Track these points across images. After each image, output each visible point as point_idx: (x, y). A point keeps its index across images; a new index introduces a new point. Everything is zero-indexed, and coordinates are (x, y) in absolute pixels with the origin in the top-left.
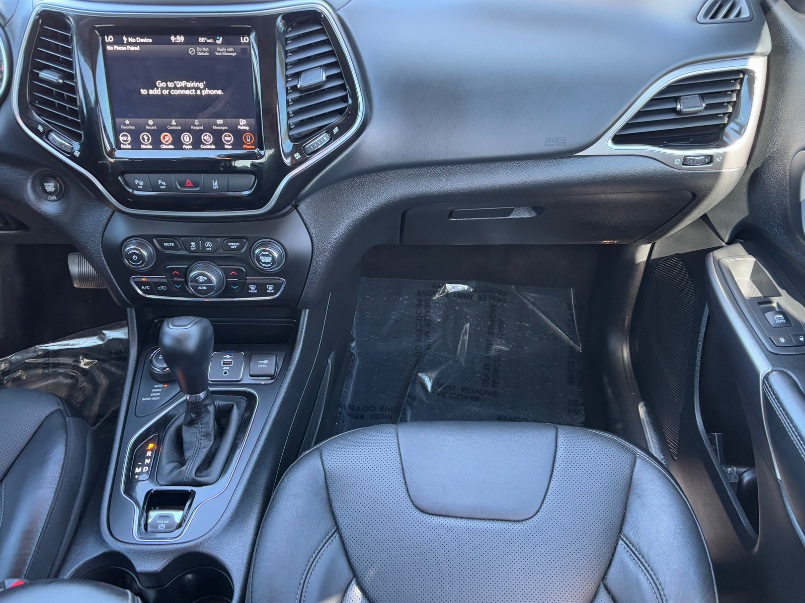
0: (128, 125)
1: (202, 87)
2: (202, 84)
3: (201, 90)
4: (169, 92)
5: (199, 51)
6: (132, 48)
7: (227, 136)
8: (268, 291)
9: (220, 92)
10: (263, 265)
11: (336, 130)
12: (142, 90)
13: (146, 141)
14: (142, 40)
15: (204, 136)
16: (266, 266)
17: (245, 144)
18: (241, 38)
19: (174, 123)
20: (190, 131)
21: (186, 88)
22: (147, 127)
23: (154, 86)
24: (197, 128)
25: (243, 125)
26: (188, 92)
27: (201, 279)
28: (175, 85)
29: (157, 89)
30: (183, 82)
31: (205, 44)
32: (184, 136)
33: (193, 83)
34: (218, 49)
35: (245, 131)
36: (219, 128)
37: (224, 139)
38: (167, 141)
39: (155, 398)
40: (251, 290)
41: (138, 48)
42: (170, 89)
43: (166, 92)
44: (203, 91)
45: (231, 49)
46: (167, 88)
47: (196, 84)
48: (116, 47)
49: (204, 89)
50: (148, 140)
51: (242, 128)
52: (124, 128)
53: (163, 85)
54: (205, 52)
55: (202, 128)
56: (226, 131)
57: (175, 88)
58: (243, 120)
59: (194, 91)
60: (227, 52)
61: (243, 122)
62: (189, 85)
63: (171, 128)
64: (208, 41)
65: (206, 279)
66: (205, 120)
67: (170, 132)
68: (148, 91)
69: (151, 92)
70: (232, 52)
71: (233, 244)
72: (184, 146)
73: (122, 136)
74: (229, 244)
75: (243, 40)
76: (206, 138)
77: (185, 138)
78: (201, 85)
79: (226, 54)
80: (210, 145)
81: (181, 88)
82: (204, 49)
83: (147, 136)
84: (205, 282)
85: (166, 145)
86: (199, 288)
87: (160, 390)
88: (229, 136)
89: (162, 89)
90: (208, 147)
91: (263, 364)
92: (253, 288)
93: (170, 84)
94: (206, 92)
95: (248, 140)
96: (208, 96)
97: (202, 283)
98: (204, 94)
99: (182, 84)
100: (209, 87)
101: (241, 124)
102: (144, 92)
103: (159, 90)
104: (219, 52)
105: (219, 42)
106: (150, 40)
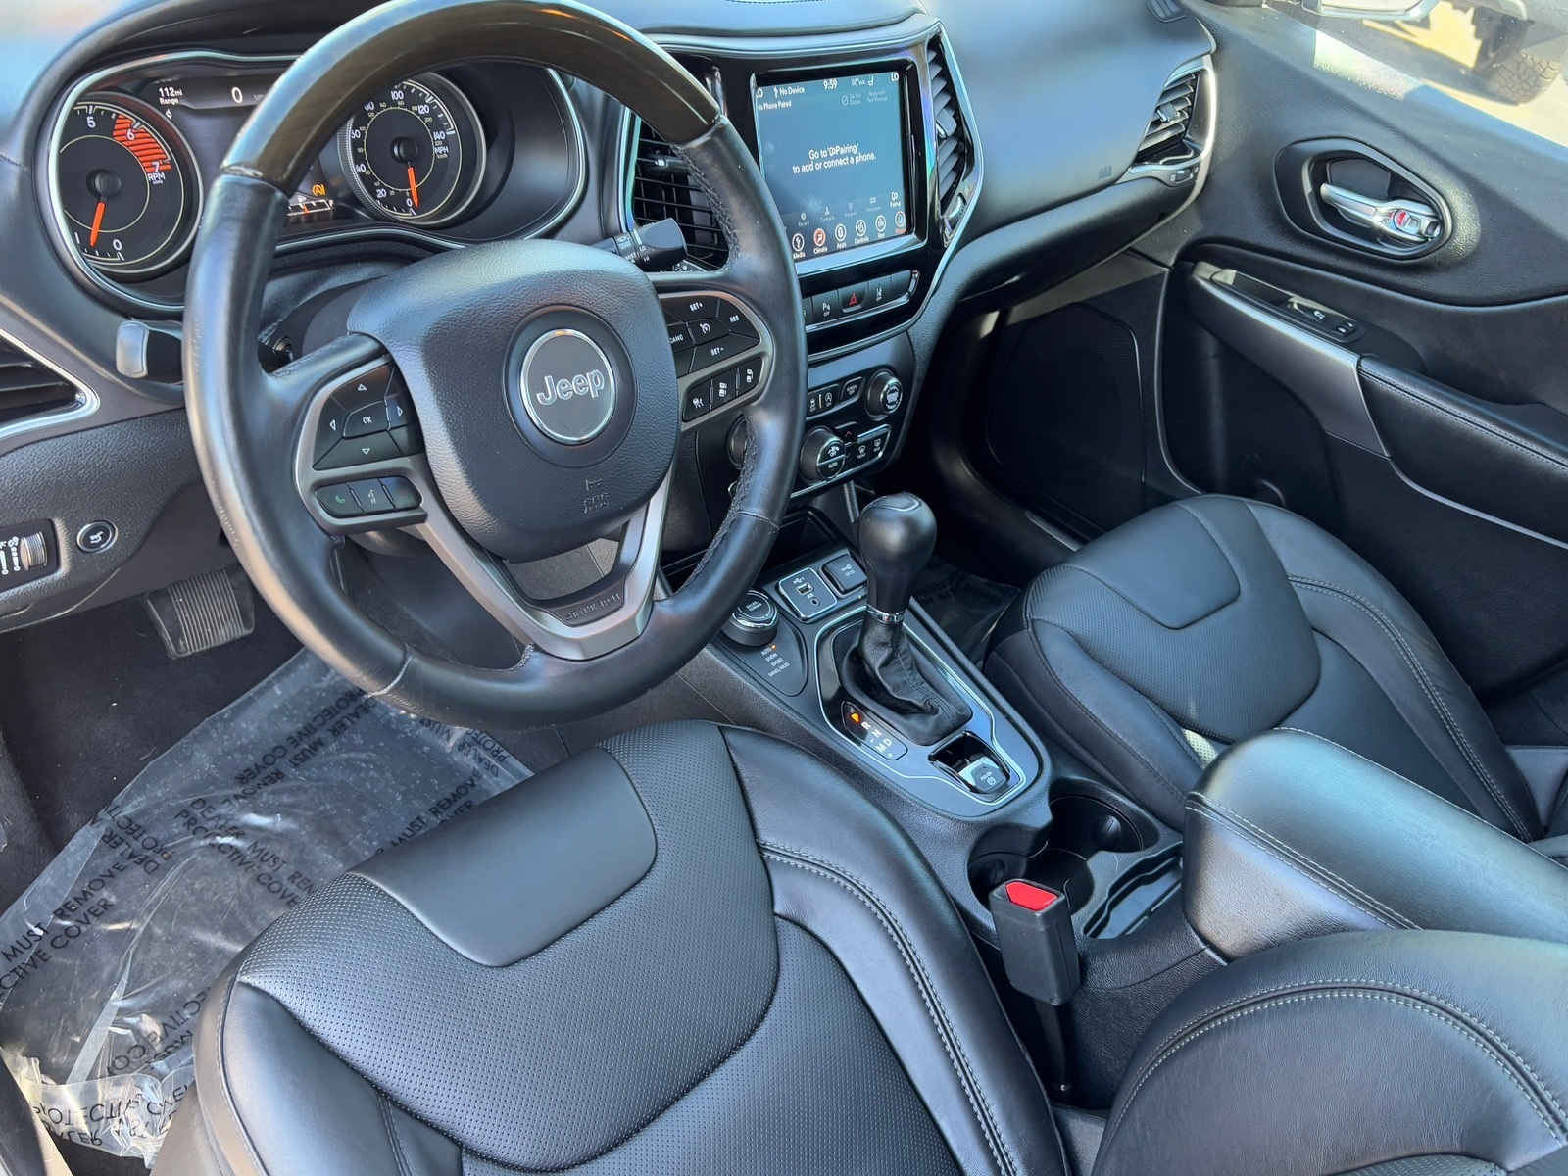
1: (855, 151)
2: (855, 147)
3: (854, 156)
4: (823, 165)
5: (852, 99)
6: (784, 105)
8: (875, 450)
9: (872, 156)
12: (794, 168)
13: (799, 246)
14: (793, 91)
15: (858, 225)
16: (891, 407)
17: (897, 228)
18: (892, 74)
19: (827, 213)
20: (844, 220)
21: (839, 156)
22: (800, 225)
23: (806, 160)
24: (851, 214)
25: (895, 201)
26: (841, 162)
27: (834, 450)
28: (829, 153)
30: (837, 147)
31: (858, 87)
32: (838, 229)
33: (846, 148)
34: (871, 94)
35: (897, 209)
36: (873, 209)
37: (877, 225)
38: (820, 242)
39: (782, 667)
40: (859, 453)
41: (790, 104)
42: (824, 160)
43: (819, 166)
44: (857, 157)
45: (883, 92)
46: (821, 159)
47: (849, 149)
48: (766, 105)
49: (857, 154)
50: (801, 244)
51: (893, 205)
53: (817, 155)
54: (857, 99)
55: (855, 213)
56: (879, 213)
57: (829, 158)
59: (847, 159)
60: (879, 96)
61: (894, 196)
62: (842, 151)
63: (825, 220)
64: (861, 83)
65: (838, 448)
66: (858, 201)
67: (824, 226)
68: (801, 168)
69: (804, 169)
70: (883, 96)
72: (837, 246)
74: (848, 389)
75: (893, 78)
76: (860, 227)
77: (839, 232)
78: (854, 149)
79: (877, 100)
80: (864, 236)
81: (835, 157)
82: (857, 96)
83: (800, 238)
84: (837, 453)
85: (819, 247)
86: (830, 466)
87: (775, 655)
88: (882, 219)
89: (815, 161)
90: (862, 240)
91: (848, 571)
92: (862, 451)
93: (824, 153)
94: (860, 158)
95: (899, 222)
96: (861, 164)
97: (834, 456)
98: (857, 161)
99: (835, 150)
100: (862, 150)
101: (893, 199)
102: (796, 170)
103: (812, 165)
104: (871, 97)
105: (871, 83)
106: (803, 89)
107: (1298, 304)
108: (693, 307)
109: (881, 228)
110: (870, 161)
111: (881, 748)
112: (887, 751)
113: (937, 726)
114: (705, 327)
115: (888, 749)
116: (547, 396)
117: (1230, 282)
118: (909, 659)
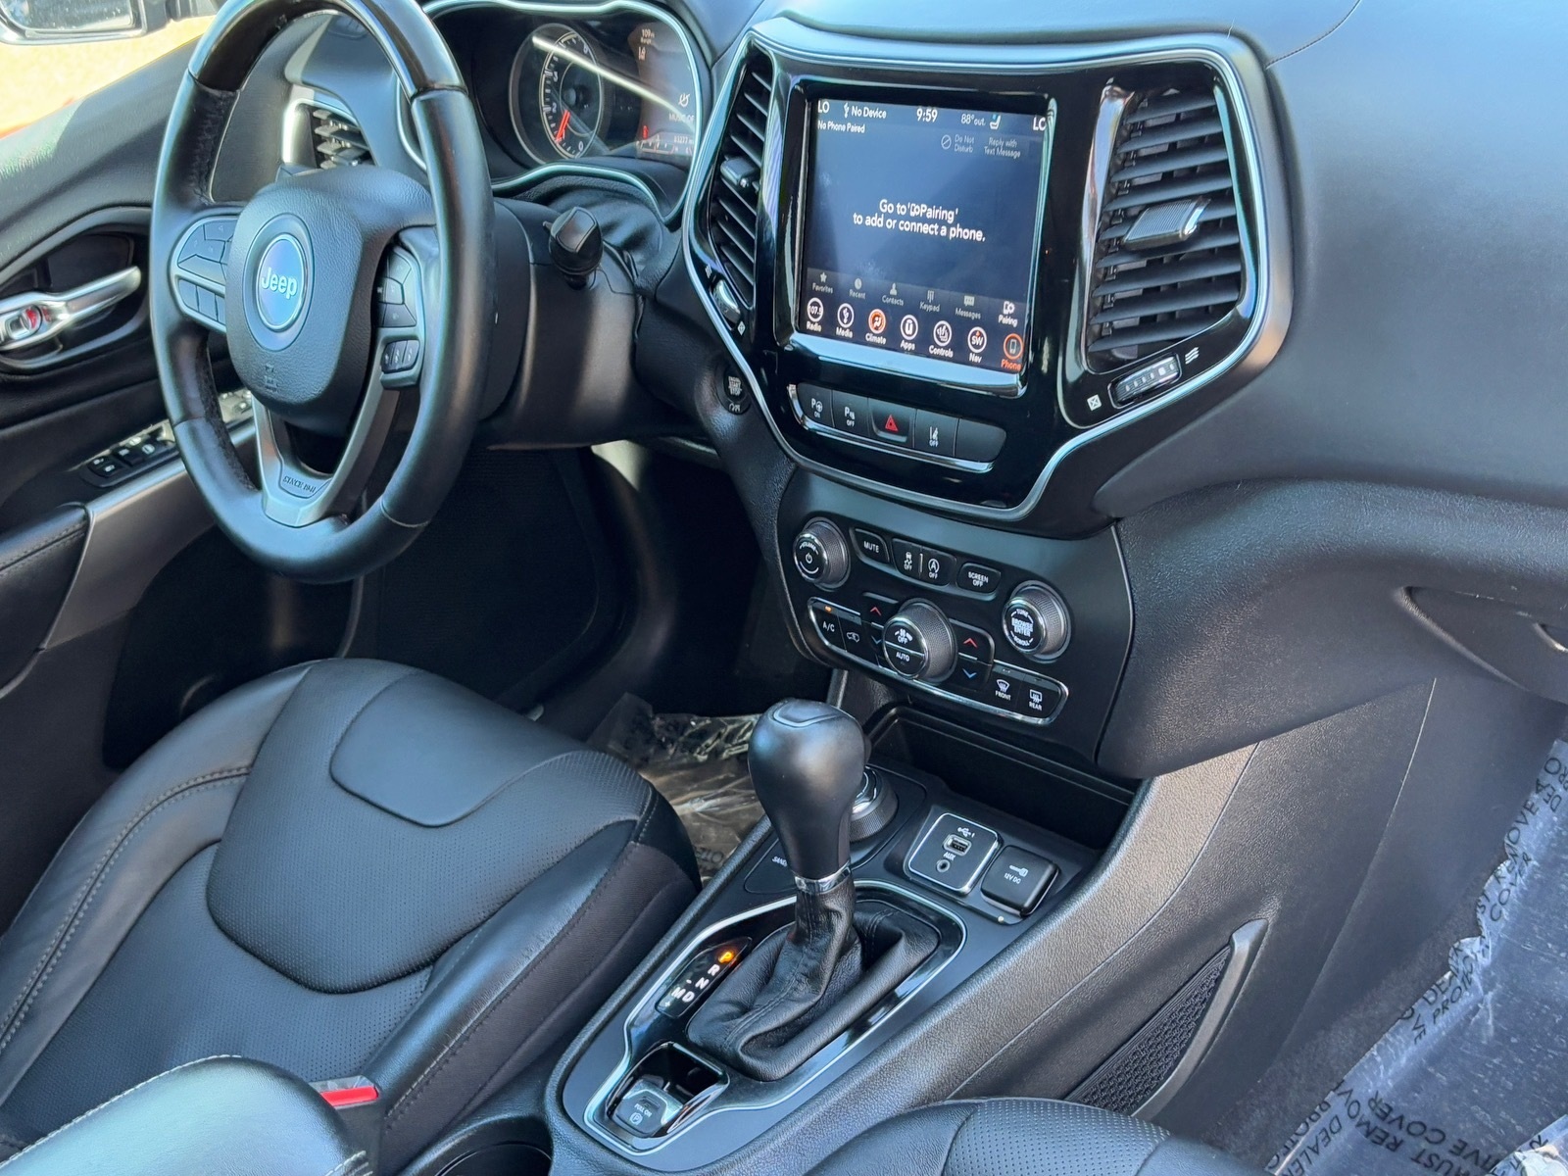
0: (823, 284)
1: (951, 220)
2: (953, 213)
3: (949, 226)
4: (897, 224)
5: (958, 143)
6: (854, 129)
7: (978, 334)
8: (1031, 704)
9: (979, 236)
10: (1016, 638)
11: (1192, 355)
12: (855, 216)
13: (845, 321)
14: (871, 113)
15: (938, 327)
16: (1020, 642)
17: (1006, 358)
18: (1035, 119)
19: (893, 292)
20: (916, 312)
21: (923, 219)
22: (851, 293)
23: (873, 210)
24: (930, 308)
25: (1009, 315)
26: (926, 229)
27: (904, 636)
28: (908, 211)
29: (879, 216)
30: (922, 206)
31: (971, 128)
32: (905, 321)
33: (937, 211)
34: (991, 141)
35: (1009, 329)
36: (966, 314)
37: (971, 340)
38: (877, 328)
40: (999, 690)
41: (861, 129)
42: (899, 218)
43: (891, 224)
44: (952, 229)
45: (1013, 143)
46: (894, 216)
47: (942, 213)
48: (831, 124)
49: (954, 225)
50: (849, 319)
51: (1006, 321)
52: (818, 288)
53: (888, 208)
54: (967, 145)
55: (936, 309)
56: (976, 323)
57: (908, 218)
58: (1012, 305)
59: (936, 227)
60: (1005, 148)
61: (1009, 307)
62: (931, 214)
63: (888, 301)
64: (977, 122)
65: (910, 638)
66: (946, 294)
67: (884, 307)
68: (865, 219)
69: (869, 221)
70: (1014, 149)
71: (977, 576)
72: (903, 344)
73: (811, 305)
74: (971, 575)
75: (1037, 125)
76: (941, 331)
77: (907, 325)
78: (950, 216)
79: (1003, 153)
80: (946, 348)
81: (917, 219)
82: (968, 140)
83: (849, 311)
84: (909, 645)
85: (874, 335)
88: (981, 335)
89: (887, 216)
90: (942, 352)
91: (1016, 874)
92: (1004, 688)
93: (901, 209)
94: (957, 232)
95: (1011, 351)
96: (958, 240)
97: (902, 644)
98: (952, 235)
99: (921, 210)
100: (963, 221)
101: (1005, 312)
102: (857, 219)
103: (882, 219)
104: (991, 147)
105: (995, 125)
106: (884, 114)
109: (977, 347)
110: (972, 242)
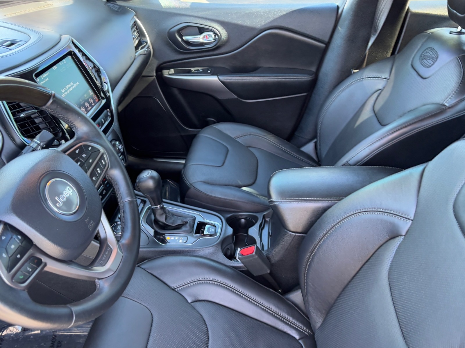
1: (73, 84)
5: (63, 69)
6: (46, 80)
9: (78, 83)
14: (46, 75)
17: (95, 100)
21: (70, 88)
23: (62, 93)
26: (71, 89)
31: (62, 65)
32: (82, 109)
34: (67, 65)
35: (93, 95)
41: (47, 79)
43: (66, 93)
44: (74, 85)
45: (70, 63)
46: (66, 91)
48: (42, 83)
53: (63, 91)
55: (83, 101)
57: (68, 90)
59: (72, 87)
62: (70, 86)
66: (82, 98)
76: (86, 105)
78: (72, 84)
79: (69, 66)
88: (91, 100)
89: (65, 92)
90: (89, 108)
93: (65, 89)
95: (95, 98)
98: (75, 87)
99: (68, 86)
100: (75, 83)
101: (90, 92)
103: (64, 94)
105: (65, 62)
106: (49, 73)
107: (194, 70)
108: (77, 152)
109: (92, 102)
110: (78, 85)
111: (181, 241)
112: (183, 241)
113: (190, 225)
114: (84, 156)
115: (183, 240)
116: (59, 203)
117: (173, 72)
118: (171, 214)
